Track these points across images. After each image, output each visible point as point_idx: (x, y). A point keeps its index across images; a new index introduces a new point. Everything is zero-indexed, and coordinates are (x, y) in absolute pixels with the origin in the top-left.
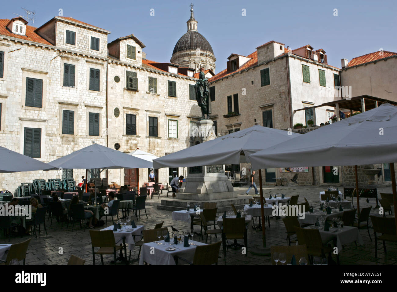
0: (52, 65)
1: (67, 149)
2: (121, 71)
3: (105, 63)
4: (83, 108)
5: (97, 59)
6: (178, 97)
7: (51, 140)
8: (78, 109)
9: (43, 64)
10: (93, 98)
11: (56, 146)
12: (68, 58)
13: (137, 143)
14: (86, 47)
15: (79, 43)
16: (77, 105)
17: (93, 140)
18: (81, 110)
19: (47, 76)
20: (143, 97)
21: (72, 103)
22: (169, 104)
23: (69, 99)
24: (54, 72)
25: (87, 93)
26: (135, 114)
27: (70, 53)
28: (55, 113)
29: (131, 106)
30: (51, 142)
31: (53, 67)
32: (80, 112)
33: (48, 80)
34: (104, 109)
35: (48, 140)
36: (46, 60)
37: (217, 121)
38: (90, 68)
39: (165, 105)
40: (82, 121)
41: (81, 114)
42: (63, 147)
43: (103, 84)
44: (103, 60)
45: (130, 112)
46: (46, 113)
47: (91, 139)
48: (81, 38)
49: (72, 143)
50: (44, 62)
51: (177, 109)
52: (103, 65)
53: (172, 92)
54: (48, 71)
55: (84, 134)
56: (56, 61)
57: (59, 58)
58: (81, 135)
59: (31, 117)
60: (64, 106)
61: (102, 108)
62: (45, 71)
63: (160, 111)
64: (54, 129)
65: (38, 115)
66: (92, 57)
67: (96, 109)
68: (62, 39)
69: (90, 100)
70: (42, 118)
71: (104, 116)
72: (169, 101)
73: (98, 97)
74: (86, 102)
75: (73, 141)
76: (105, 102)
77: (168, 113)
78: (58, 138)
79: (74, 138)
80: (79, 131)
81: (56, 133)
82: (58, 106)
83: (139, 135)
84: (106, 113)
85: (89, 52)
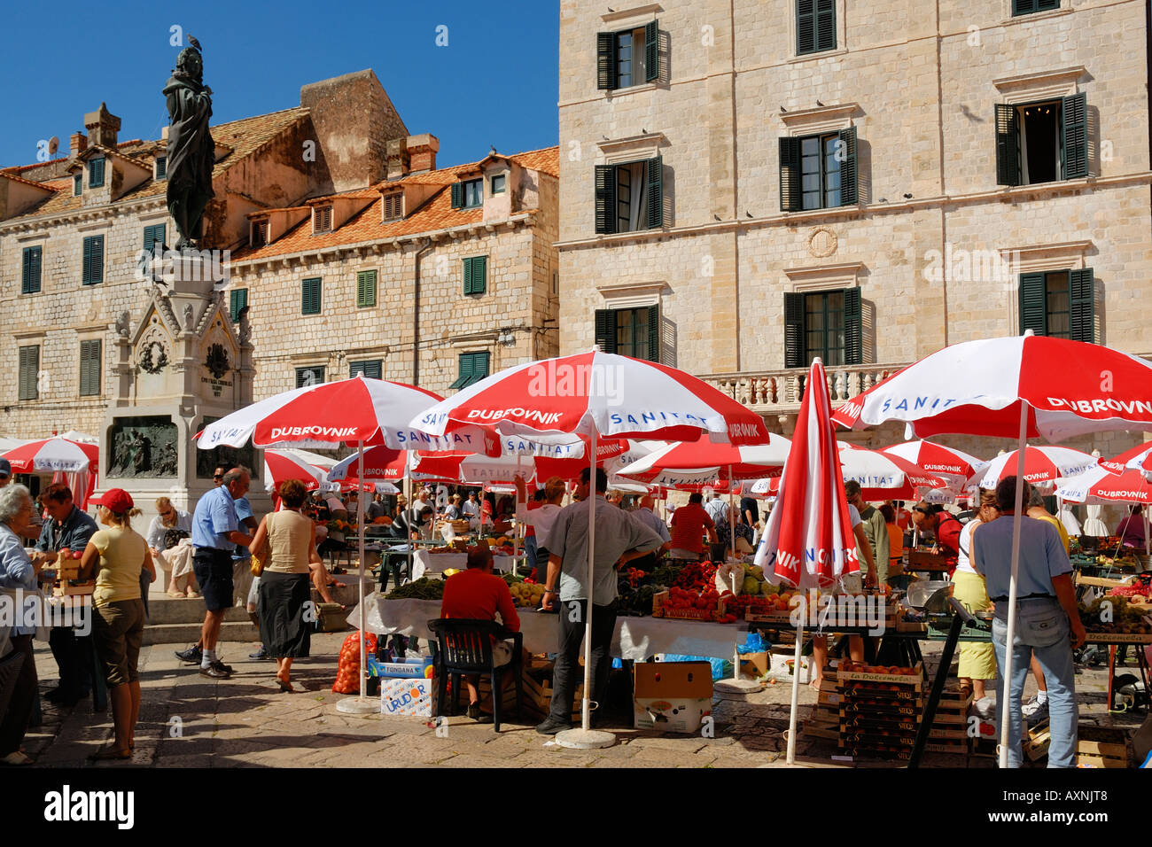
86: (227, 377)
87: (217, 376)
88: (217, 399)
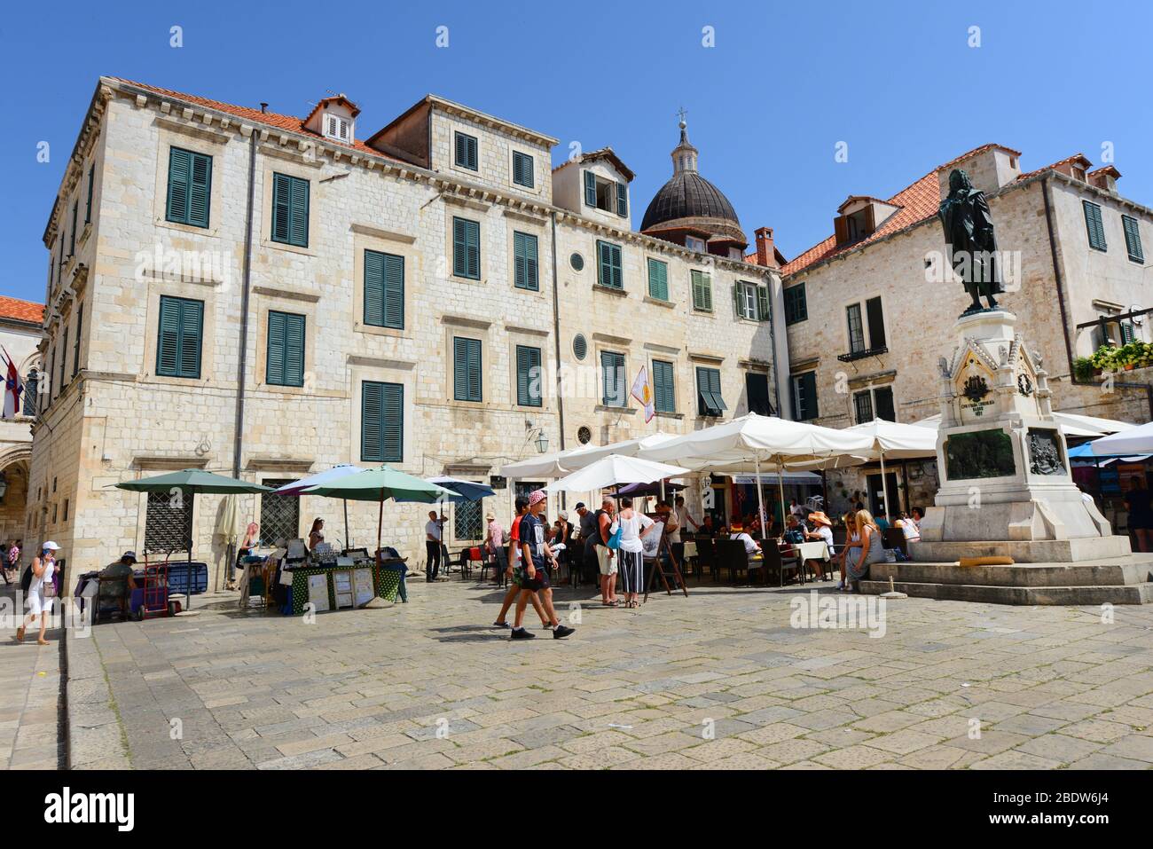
0: (425, 218)
1: (467, 441)
2: (585, 243)
3: (549, 220)
4: (500, 333)
5: (530, 208)
6: (717, 310)
7: (426, 415)
8: (491, 337)
9: (404, 215)
10: (525, 308)
11: (440, 431)
12: (462, 204)
13: (629, 427)
14: (501, 175)
15: (485, 165)
16: (485, 326)
17: (529, 417)
18: (497, 338)
19: (415, 246)
20: (638, 309)
21: (476, 319)
22: (697, 329)
23: (466, 308)
24: (430, 238)
25: (510, 294)
26: (622, 352)
27: (466, 191)
28: (434, 346)
29: (613, 330)
30: (429, 420)
31: (428, 225)
32: (495, 344)
33: (416, 258)
34: (552, 337)
35: (420, 414)
36: (410, 205)
37: (816, 372)
38: (515, 231)
39: (688, 332)
40: (500, 367)
41: (497, 349)
42: (457, 434)
43: (547, 273)
44: (543, 212)
45: (610, 347)
46: (414, 344)
47: (523, 415)
48: (491, 154)
49: (479, 425)
50: (405, 210)
51: (715, 342)
52: (543, 224)
53: (702, 300)
54: (416, 235)
55: (507, 401)
56: (433, 210)
57: (442, 204)
58: (499, 405)
59: (378, 354)
60: (455, 327)
61: (544, 334)
62: (409, 233)
63: (678, 347)
64: (435, 387)
65: (396, 347)
66: (518, 205)
67: (532, 336)
68: (447, 153)
69: (518, 313)
70: (404, 358)
71: (551, 355)
72: (695, 321)
73: (535, 305)
74: (508, 319)
75: (482, 420)
76: (551, 318)
77: (697, 351)
78: (444, 411)
79: (482, 411)
80: (495, 392)
81: (438, 396)
82: (441, 329)
83: (634, 408)
84: (555, 348)
85: (511, 189)
86: (989, 397)
87: (977, 400)
88: (979, 418)
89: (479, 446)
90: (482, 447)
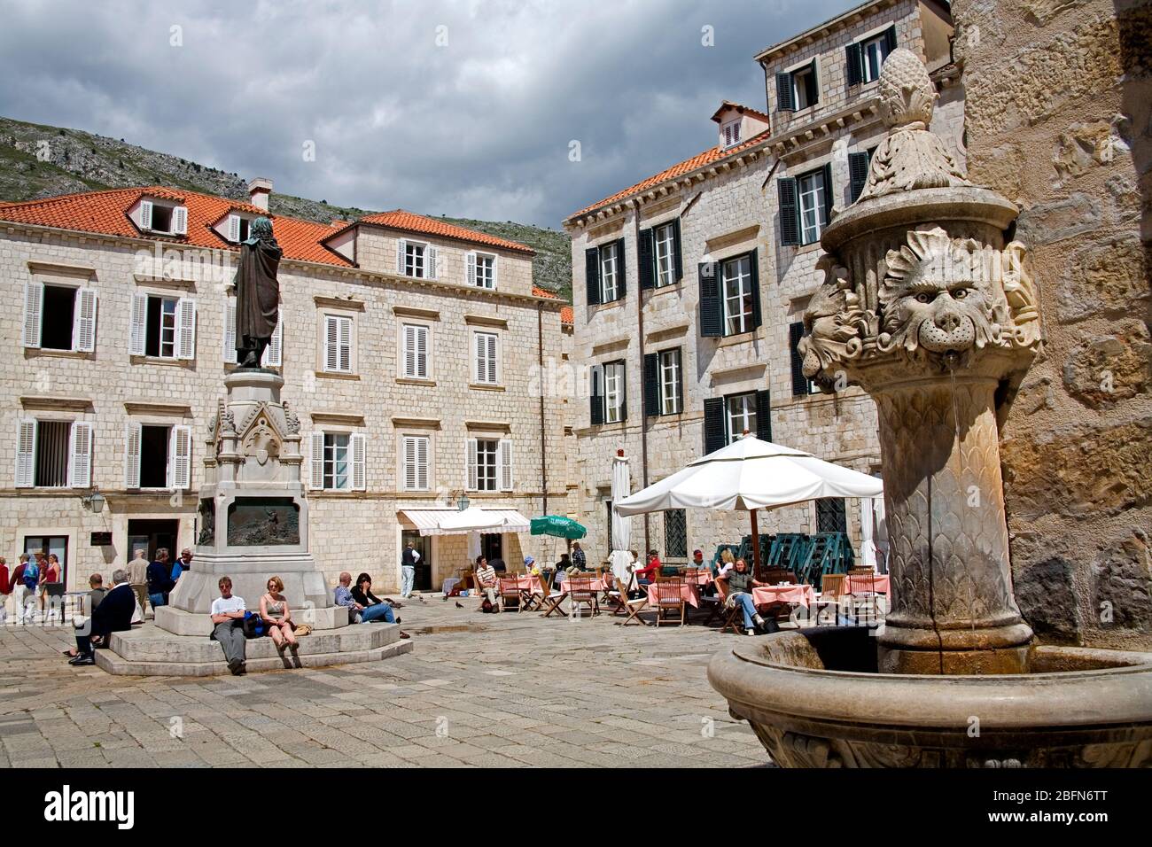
0: (768, 196)
7: (781, 418)
9: (749, 204)
11: (796, 434)
12: (802, 156)
19: (760, 233)
30: (783, 424)
31: (771, 202)
33: (762, 247)
35: (776, 419)
36: (753, 190)
42: (813, 435)
46: (766, 343)
49: (837, 420)
50: (749, 199)
54: (761, 220)
57: (782, 167)
62: (754, 223)
64: (788, 385)
75: (839, 413)
78: (798, 410)
79: (838, 403)
89: (839, 445)
90: (842, 445)
